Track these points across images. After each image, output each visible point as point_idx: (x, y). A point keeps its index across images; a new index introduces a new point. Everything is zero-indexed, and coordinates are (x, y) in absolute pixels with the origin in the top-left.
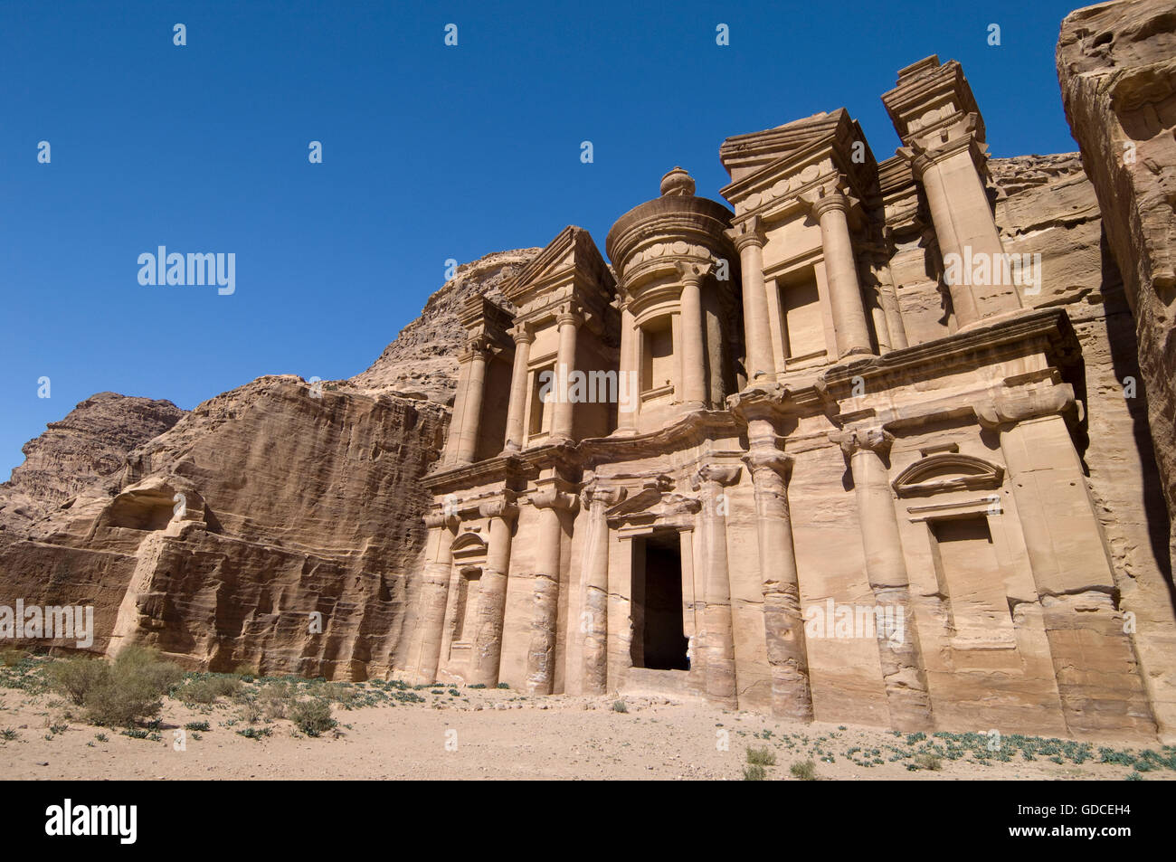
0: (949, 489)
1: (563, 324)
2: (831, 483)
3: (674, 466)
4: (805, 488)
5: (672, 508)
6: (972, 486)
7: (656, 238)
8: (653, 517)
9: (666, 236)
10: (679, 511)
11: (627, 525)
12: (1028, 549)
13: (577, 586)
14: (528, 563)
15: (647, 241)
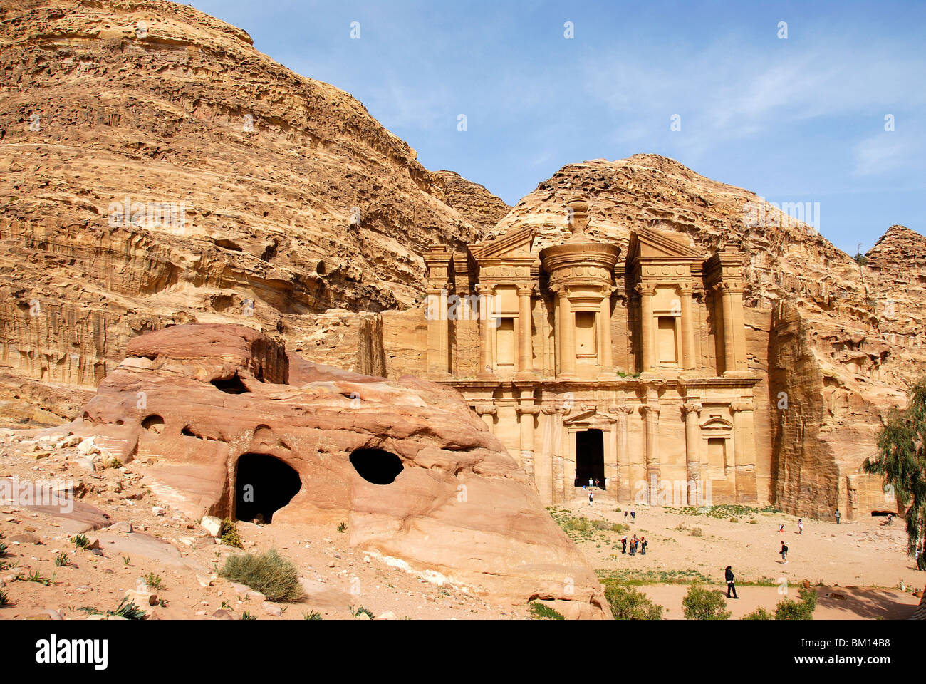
0: (717, 429)
1: (526, 296)
2: (674, 419)
3: (597, 399)
4: (663, 420)
5: (600, 421)
6: (724, 429)
7: (594, 264)
8: (588, 424)
9: (599, 264)
10: (604, 423)
11: (574, 426)
12: (735, 452)
13: (540, 454)
14: (508, 441)
15: (588, 263)
